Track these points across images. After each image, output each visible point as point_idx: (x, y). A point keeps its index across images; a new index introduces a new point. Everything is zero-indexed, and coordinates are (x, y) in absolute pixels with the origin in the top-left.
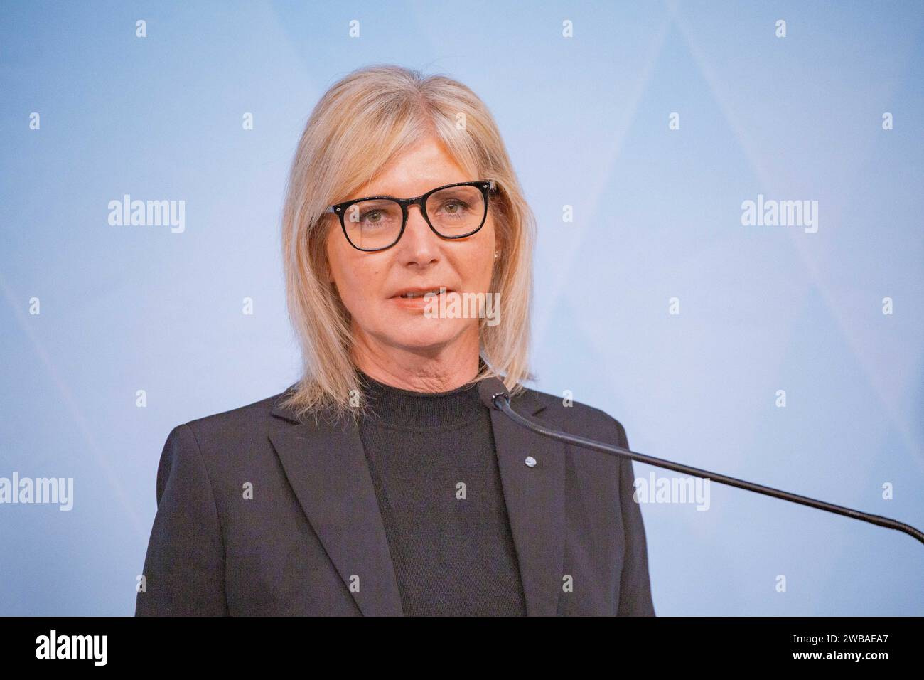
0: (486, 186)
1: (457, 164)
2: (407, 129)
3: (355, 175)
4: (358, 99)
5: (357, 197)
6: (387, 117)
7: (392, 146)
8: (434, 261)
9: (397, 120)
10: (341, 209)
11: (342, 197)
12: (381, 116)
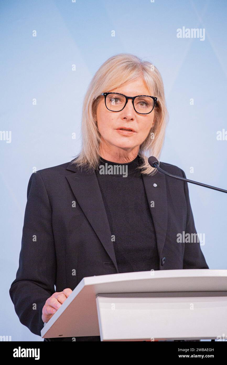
0: (155, 99)
1: (148, 89)
2: (134, 74)
3: (113, 84)
4: (120, 61)
5: (113, 92)
6: (128, 68)
7: (128, 78)
8: (132, 119)
9: (131, 70)
10: (106, 95)
11: (107, 91)
12: (127, 67)
